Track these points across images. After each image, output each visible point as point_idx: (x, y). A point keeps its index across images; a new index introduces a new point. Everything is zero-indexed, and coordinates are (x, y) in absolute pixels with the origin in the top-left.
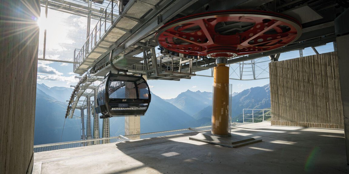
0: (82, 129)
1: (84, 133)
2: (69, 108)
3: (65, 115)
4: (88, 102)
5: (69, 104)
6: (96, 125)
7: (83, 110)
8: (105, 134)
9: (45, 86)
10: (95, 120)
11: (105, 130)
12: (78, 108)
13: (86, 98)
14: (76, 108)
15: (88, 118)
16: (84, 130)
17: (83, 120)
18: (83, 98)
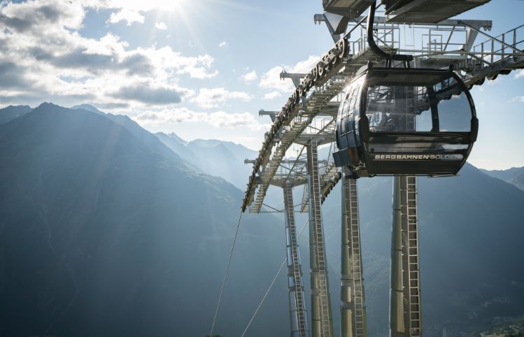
0: (290, 246)
1: (296, 259)
2: (254, 181)
3: (241, 204)
4: (312, 162)
5: (256, 169)
6: (349, 235)
7: (290, 190)
8: (405, 274)
9: (177, 139)
10: (349, 219)
11: (405, 258)
12: (276, 183)
13: (305, 151)
14: (271, 182)
15: (313, 211)
16: (295, 248)
17: (293, 220)
18: (295, 151)
